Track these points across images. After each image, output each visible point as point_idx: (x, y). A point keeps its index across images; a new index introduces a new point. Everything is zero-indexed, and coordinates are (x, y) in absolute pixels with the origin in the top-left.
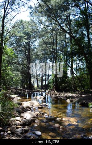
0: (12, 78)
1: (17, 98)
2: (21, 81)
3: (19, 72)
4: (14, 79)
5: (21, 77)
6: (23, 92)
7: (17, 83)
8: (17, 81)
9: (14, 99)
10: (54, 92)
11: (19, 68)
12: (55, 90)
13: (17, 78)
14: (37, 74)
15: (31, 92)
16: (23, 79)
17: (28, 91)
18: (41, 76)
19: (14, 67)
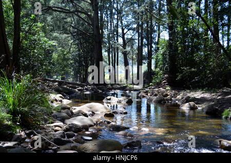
0: (48, 53)
1: (61, 101)
2: (76, 61)
3: (70, 35)
4: (55, 55)
5: (74, 48)
6: (79, 90)
8: (65, 59)
9: (55, 102)
10: (165, 89)
11: (67, 22)
12: (167, 85)
13: (63, 51)
14: (123, 38)
15: (100, 91)
16: (79, 54)
17: (94, 88)
18: (137, 44)
19: (52, 19)
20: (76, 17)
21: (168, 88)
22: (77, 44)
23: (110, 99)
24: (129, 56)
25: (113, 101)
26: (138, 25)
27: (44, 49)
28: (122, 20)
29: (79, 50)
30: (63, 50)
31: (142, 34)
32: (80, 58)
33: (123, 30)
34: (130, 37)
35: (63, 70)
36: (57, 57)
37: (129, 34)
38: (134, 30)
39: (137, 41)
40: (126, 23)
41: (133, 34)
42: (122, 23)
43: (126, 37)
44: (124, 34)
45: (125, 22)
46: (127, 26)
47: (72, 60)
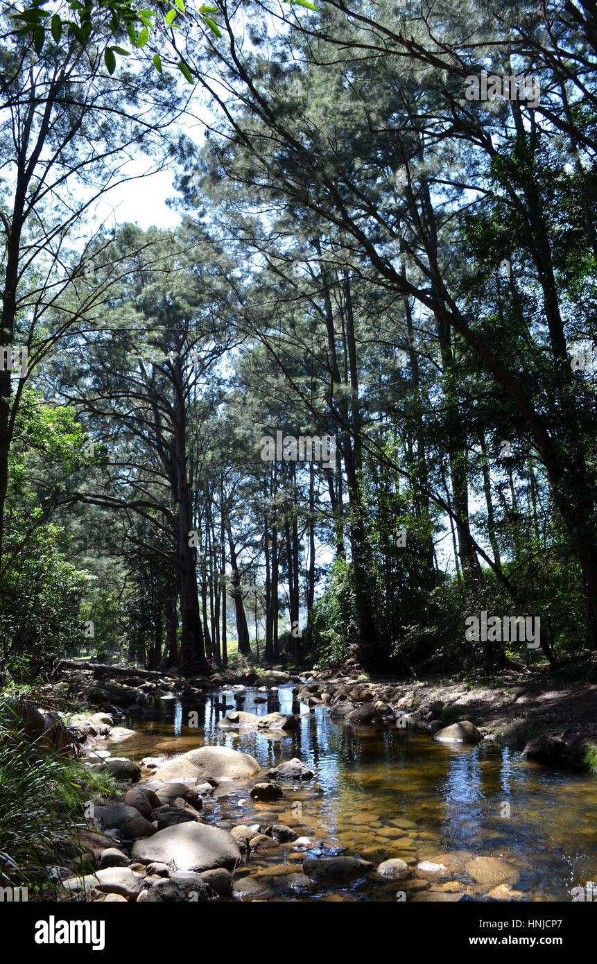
0: (71, 600)
1: (106, 733)
2: (134, 617)
3: (121, 559)
4: (86, 606)
5: (130, 589)
6: (146, 689)
7: (110, 629)
8: (108, 614)
9: (90, 738)
10: (355, 678)
11: (115, 530)
12: (358, 668)
13: (105, 596)
14: (234, 564)
15: (197, 690)
16: (142, 601)
17: (182, 683)
18: (265, 576)
19: (82, 523)
20: (136, 518)
21: (363, 677)
22: (138, 580)
23: (237, 720)
24: (246, 603)
25: (246, 726)
26: (266, 535)
27: (64, 590)
28: (230, 526)
29: (142, 593)
30: (104, 592)
31: (275, 555)
32: (143, 610)
33: (233, 547)
34: (247, 561)
35: (103, 638)
36: (89, 609)
37: (246, 556)
38: (255, 545)
39: (264, 570)
40: (239, 532)
41: (254, 555)
42: (229, 532)
43: (238, 561)
44: (234, 556)
45: (235, 531)
46: (242, 538)
47: (125, 615)
